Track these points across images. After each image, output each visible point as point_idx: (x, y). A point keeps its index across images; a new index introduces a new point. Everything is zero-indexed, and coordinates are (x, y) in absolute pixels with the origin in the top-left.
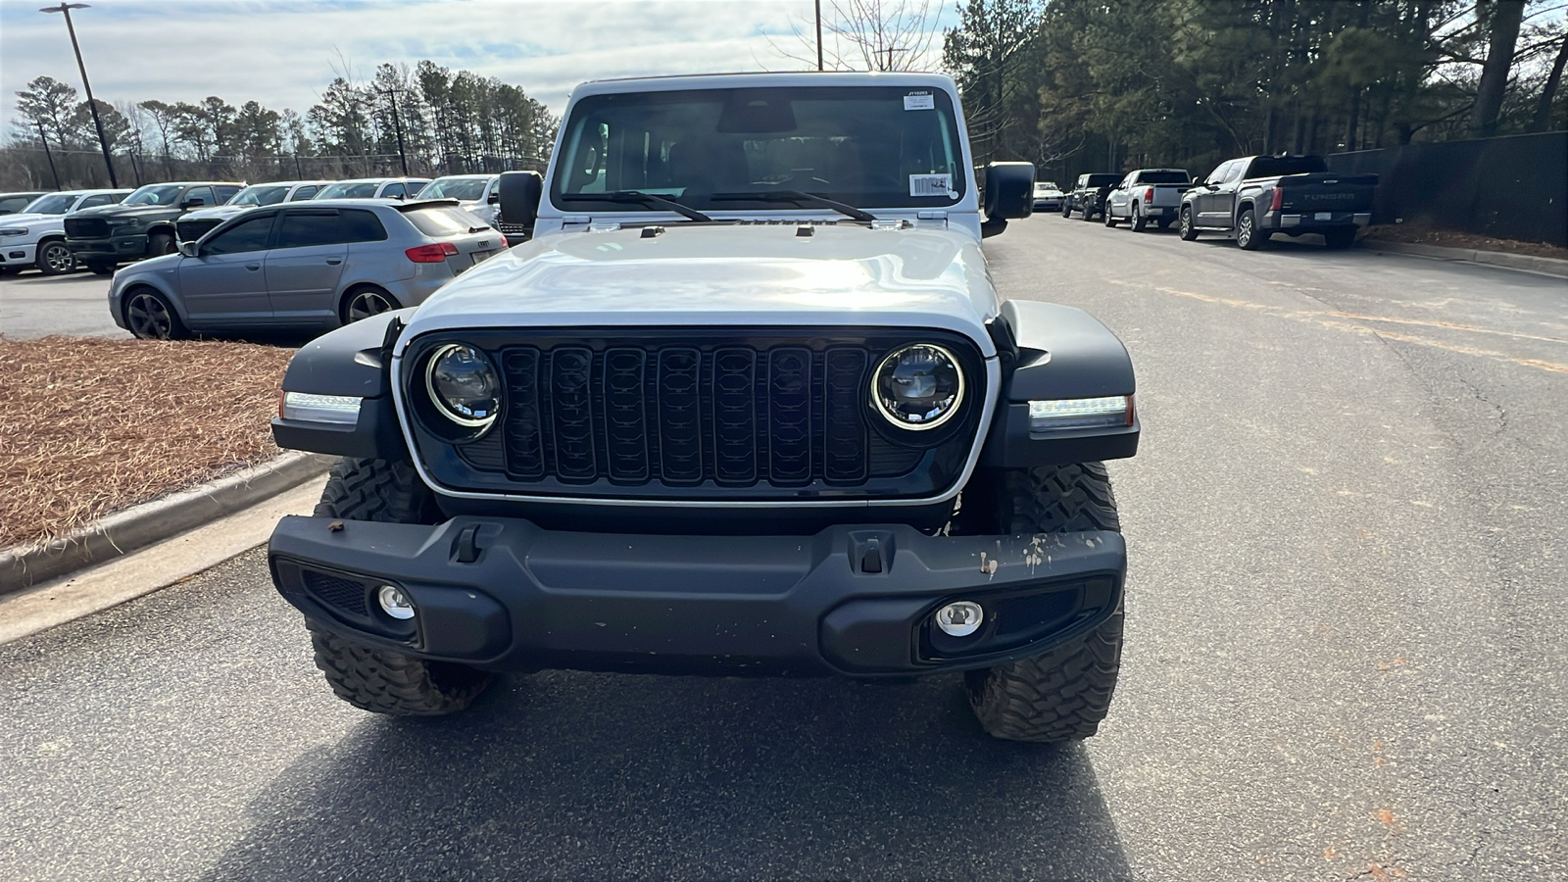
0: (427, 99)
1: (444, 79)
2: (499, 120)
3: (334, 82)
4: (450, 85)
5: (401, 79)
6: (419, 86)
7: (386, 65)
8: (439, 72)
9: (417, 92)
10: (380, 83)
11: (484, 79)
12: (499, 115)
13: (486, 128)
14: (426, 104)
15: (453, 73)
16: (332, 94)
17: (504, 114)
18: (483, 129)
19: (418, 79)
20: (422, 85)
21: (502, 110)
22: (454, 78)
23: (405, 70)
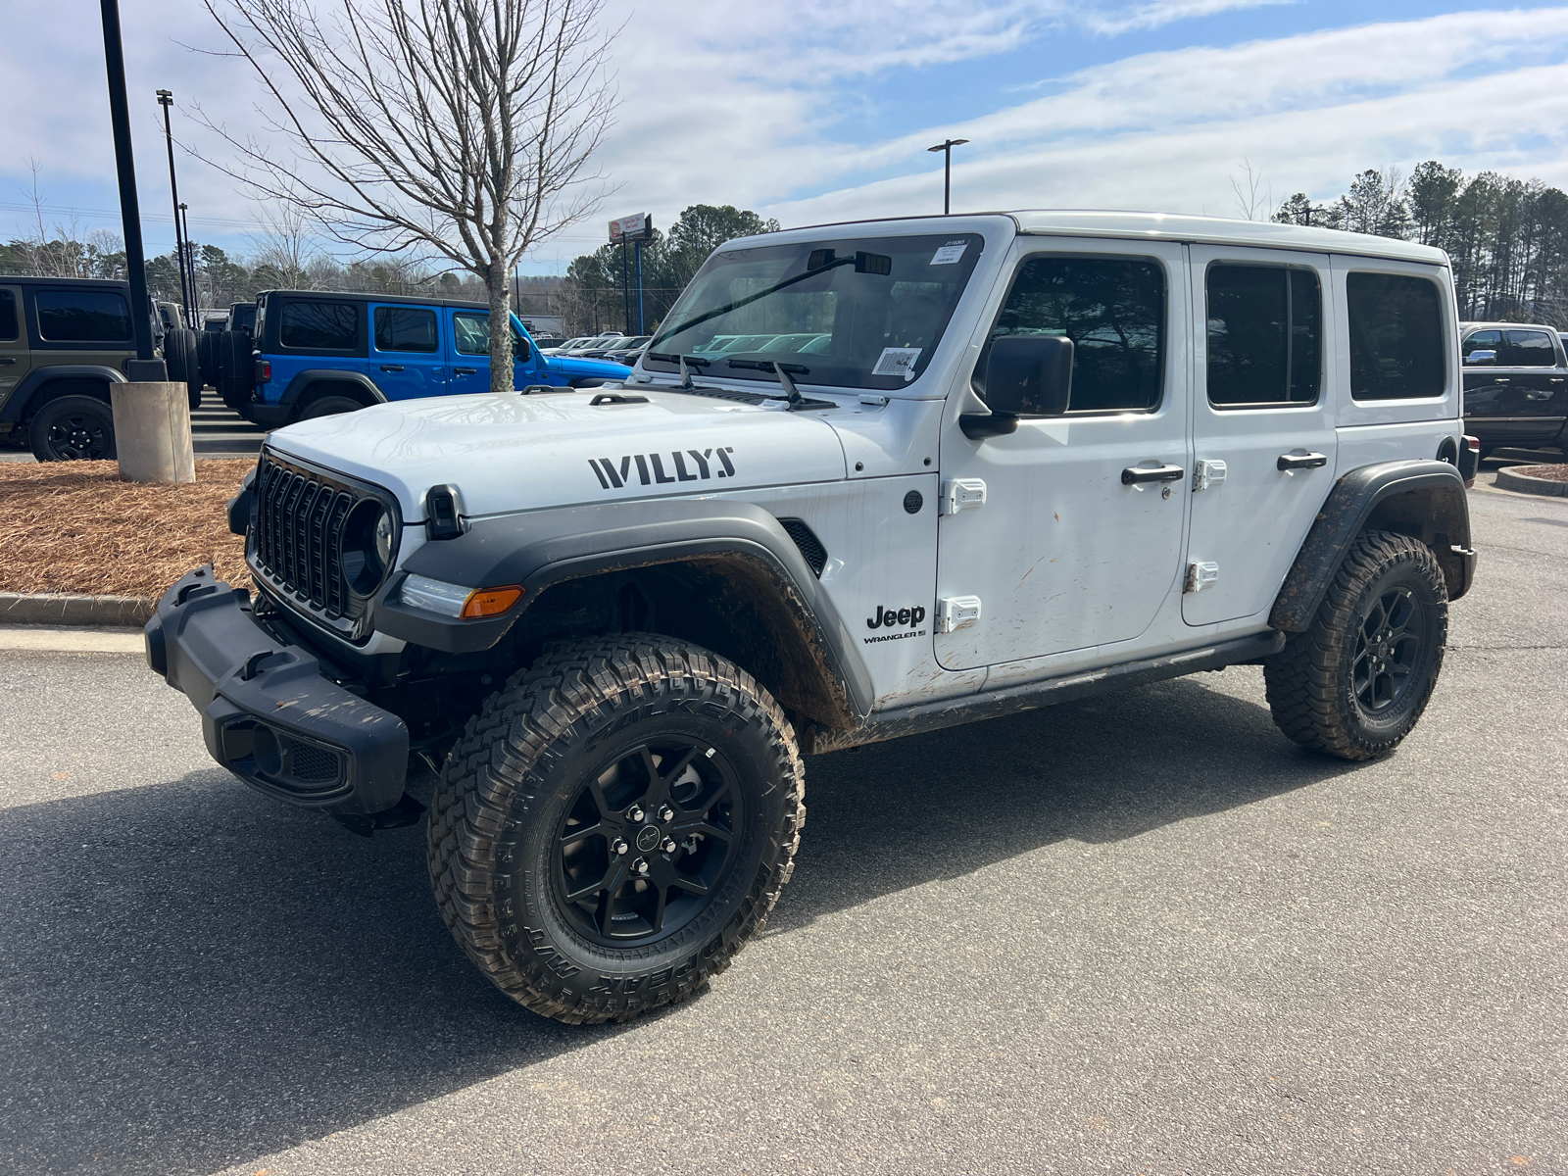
0: (1417, 215)
1: (1453, 185)
2: (1528, 244)
3: (1290, 200)
4: (1459, 192)
5: (1386, 190)
6: (1410, 198)
7: (1370, 172)
8: (1446, 176)
9: (1406, 206)
10: (1354, 198)
11: (1519, 182)
12: (1530, 236)
13: (1502, 254)
14: (1413, 222)
15: (1468, 176)
16: (1285, 215)
17: (1538, 234)
18: (1496, 257)
19: (1411, 189)
20: (1415, 197)
21: (1538, 227)
22: (1467, 183)
23: (1394, 177)
